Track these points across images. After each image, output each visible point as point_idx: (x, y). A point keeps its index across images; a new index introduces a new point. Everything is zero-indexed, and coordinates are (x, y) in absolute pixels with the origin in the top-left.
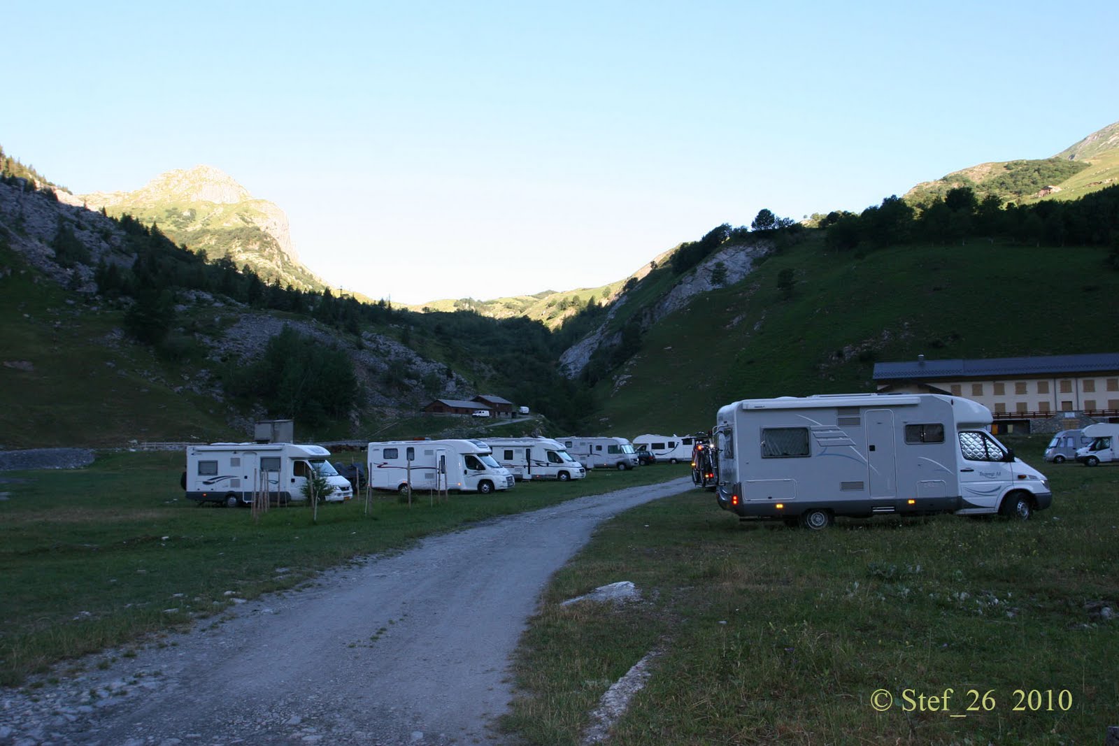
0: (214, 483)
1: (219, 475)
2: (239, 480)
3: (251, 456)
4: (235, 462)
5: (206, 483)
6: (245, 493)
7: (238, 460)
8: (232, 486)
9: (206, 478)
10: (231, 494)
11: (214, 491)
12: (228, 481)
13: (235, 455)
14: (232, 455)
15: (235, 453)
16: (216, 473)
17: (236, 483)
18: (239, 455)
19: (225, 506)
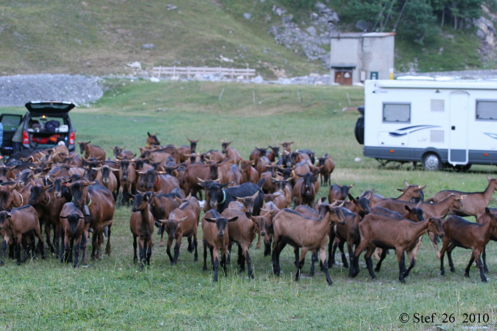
0: (405, 134)
1: (413, 123)
2: (443, 132)
3: (461, 98)
4: (438, 106)
5: (394, 134)
6: (453, 151)
7: (442, 103)
8: (433, 138)
9: (395, 127)
10: (430, 152)
11: (406, 146)
12: (426, 133)
13: (438, 94)
14: (432, 95)
15: (438, 92)
16: (409, 120)
17: (438, 136)
18: (443, 95)
19: (422, 168)
